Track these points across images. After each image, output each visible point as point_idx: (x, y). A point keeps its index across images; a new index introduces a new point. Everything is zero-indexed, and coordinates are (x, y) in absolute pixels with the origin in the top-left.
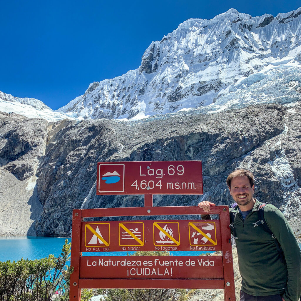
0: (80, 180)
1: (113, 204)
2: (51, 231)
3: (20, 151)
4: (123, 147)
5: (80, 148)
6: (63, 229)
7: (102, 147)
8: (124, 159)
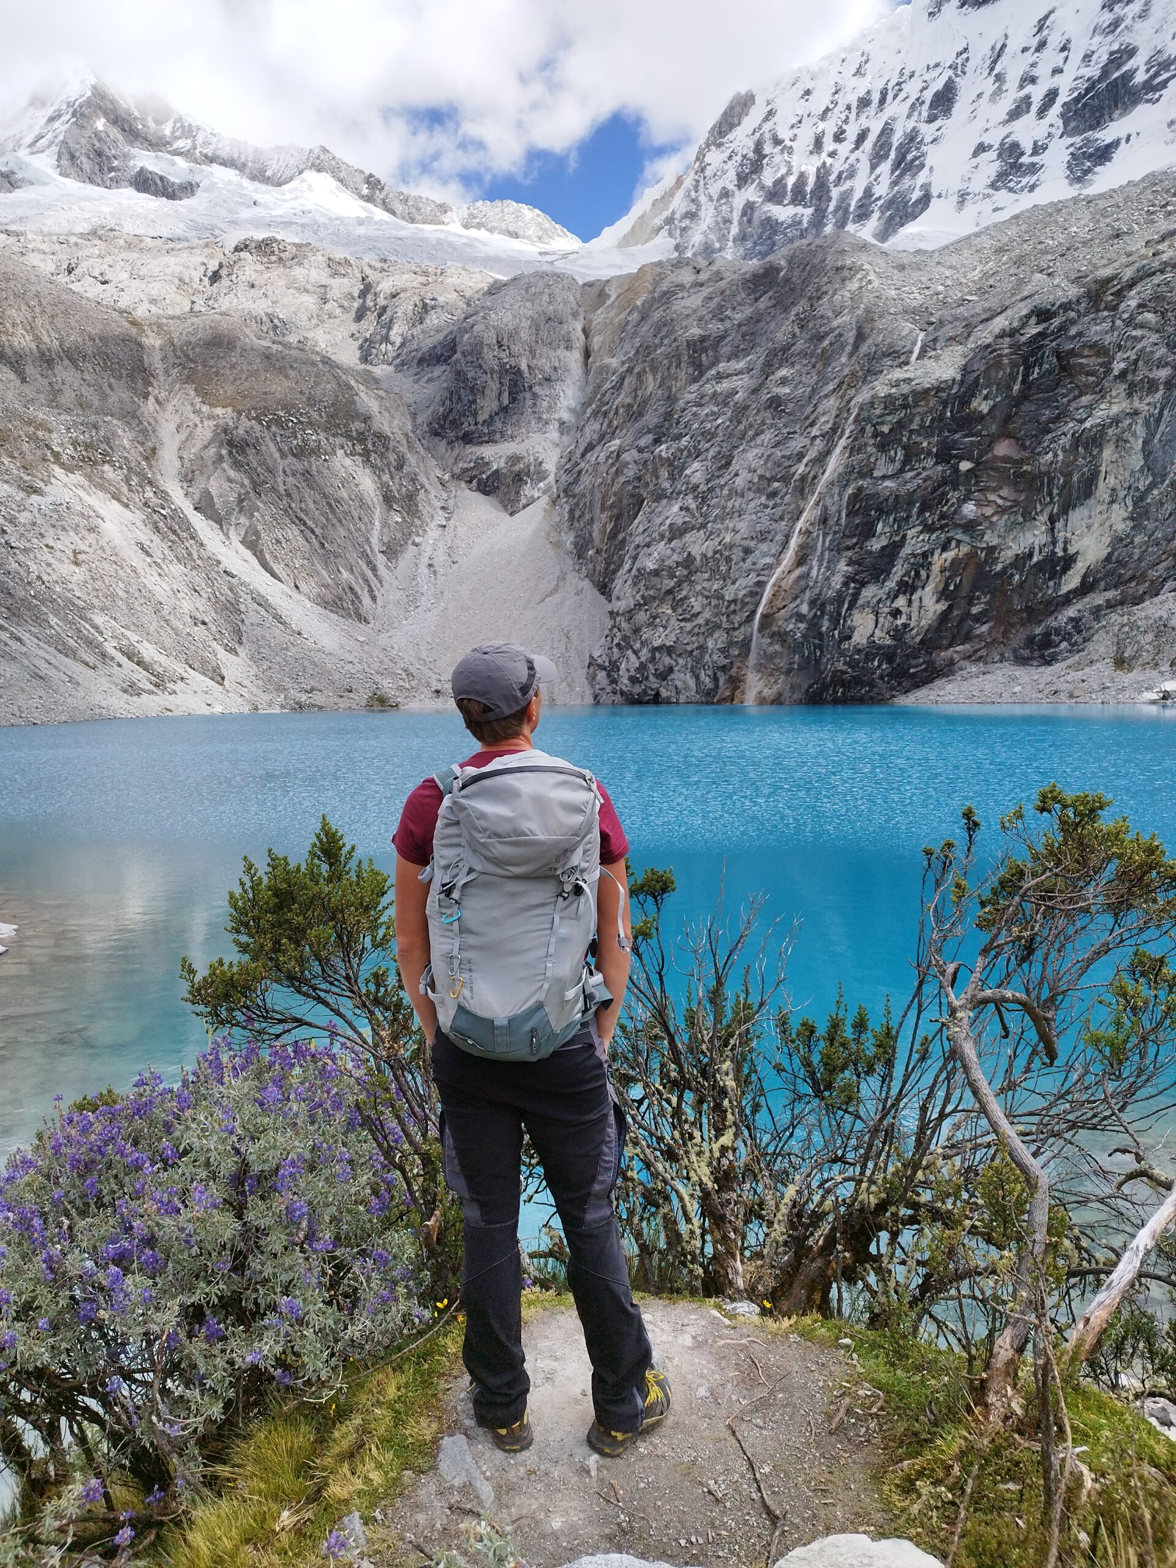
0: (742, 496)
1: (891, 584)
2: (645, 692)
3: (495, 406)
4: (922, 337)
5: (722, 366)
6: (692, 683)
7: (824, 350)
8: (939, 389)
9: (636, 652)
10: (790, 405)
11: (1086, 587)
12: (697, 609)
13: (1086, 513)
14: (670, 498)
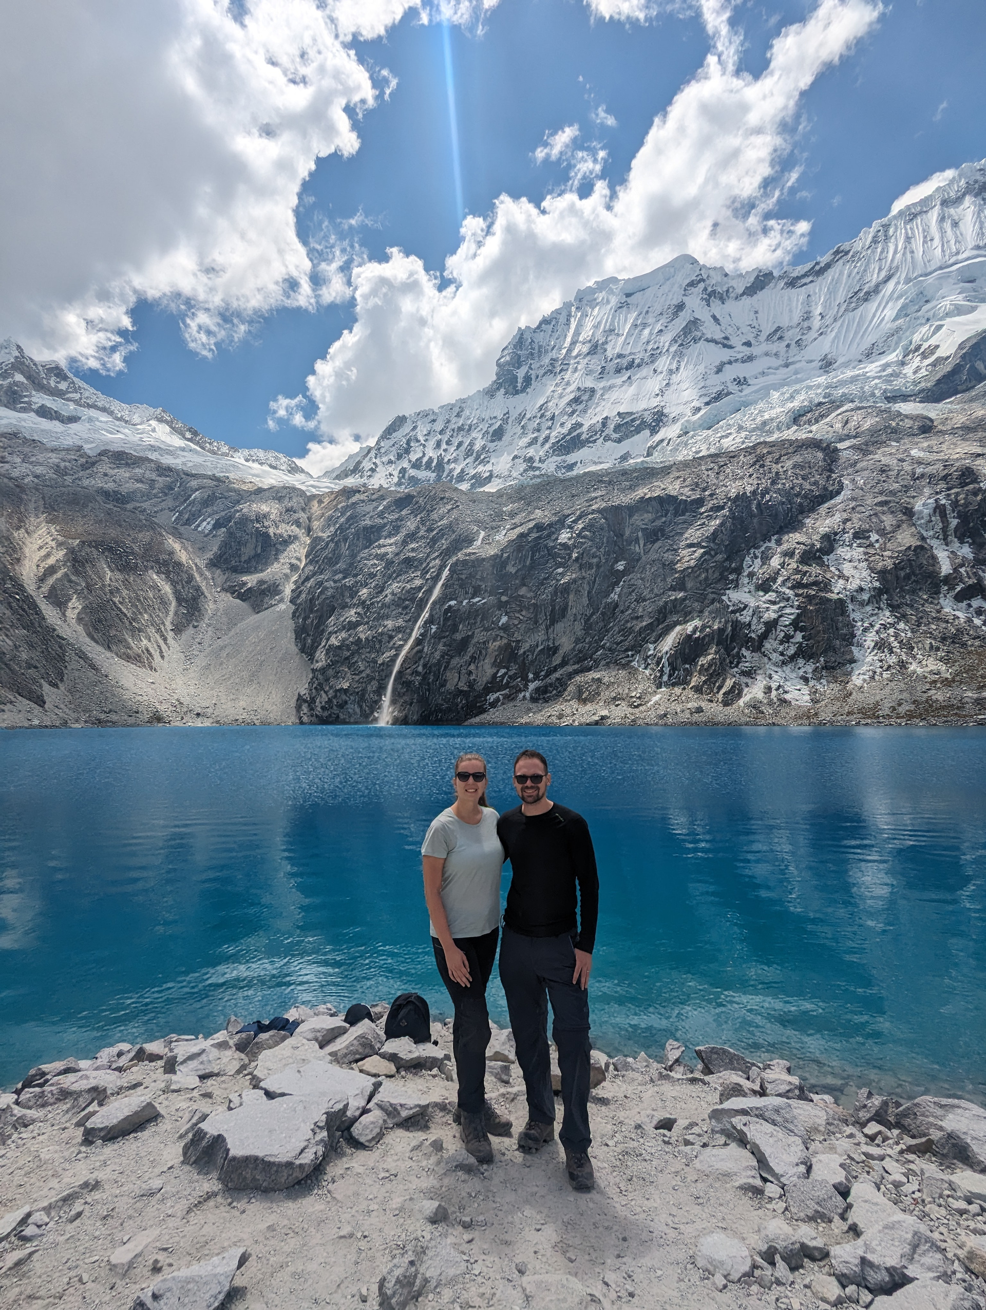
0: (389, 607)
1: (467, 658)
2: (330, 715)
3: (252, 553)
4: (482, 534)
5: (381, 542)
6: (358, 710)
7: (434, 537)
8: (490, 559)
9: (326, 692)
10: (416, 562)
11: (564, 663)
12: (362, 668)
13: (563, 625)
14: (350, 607)
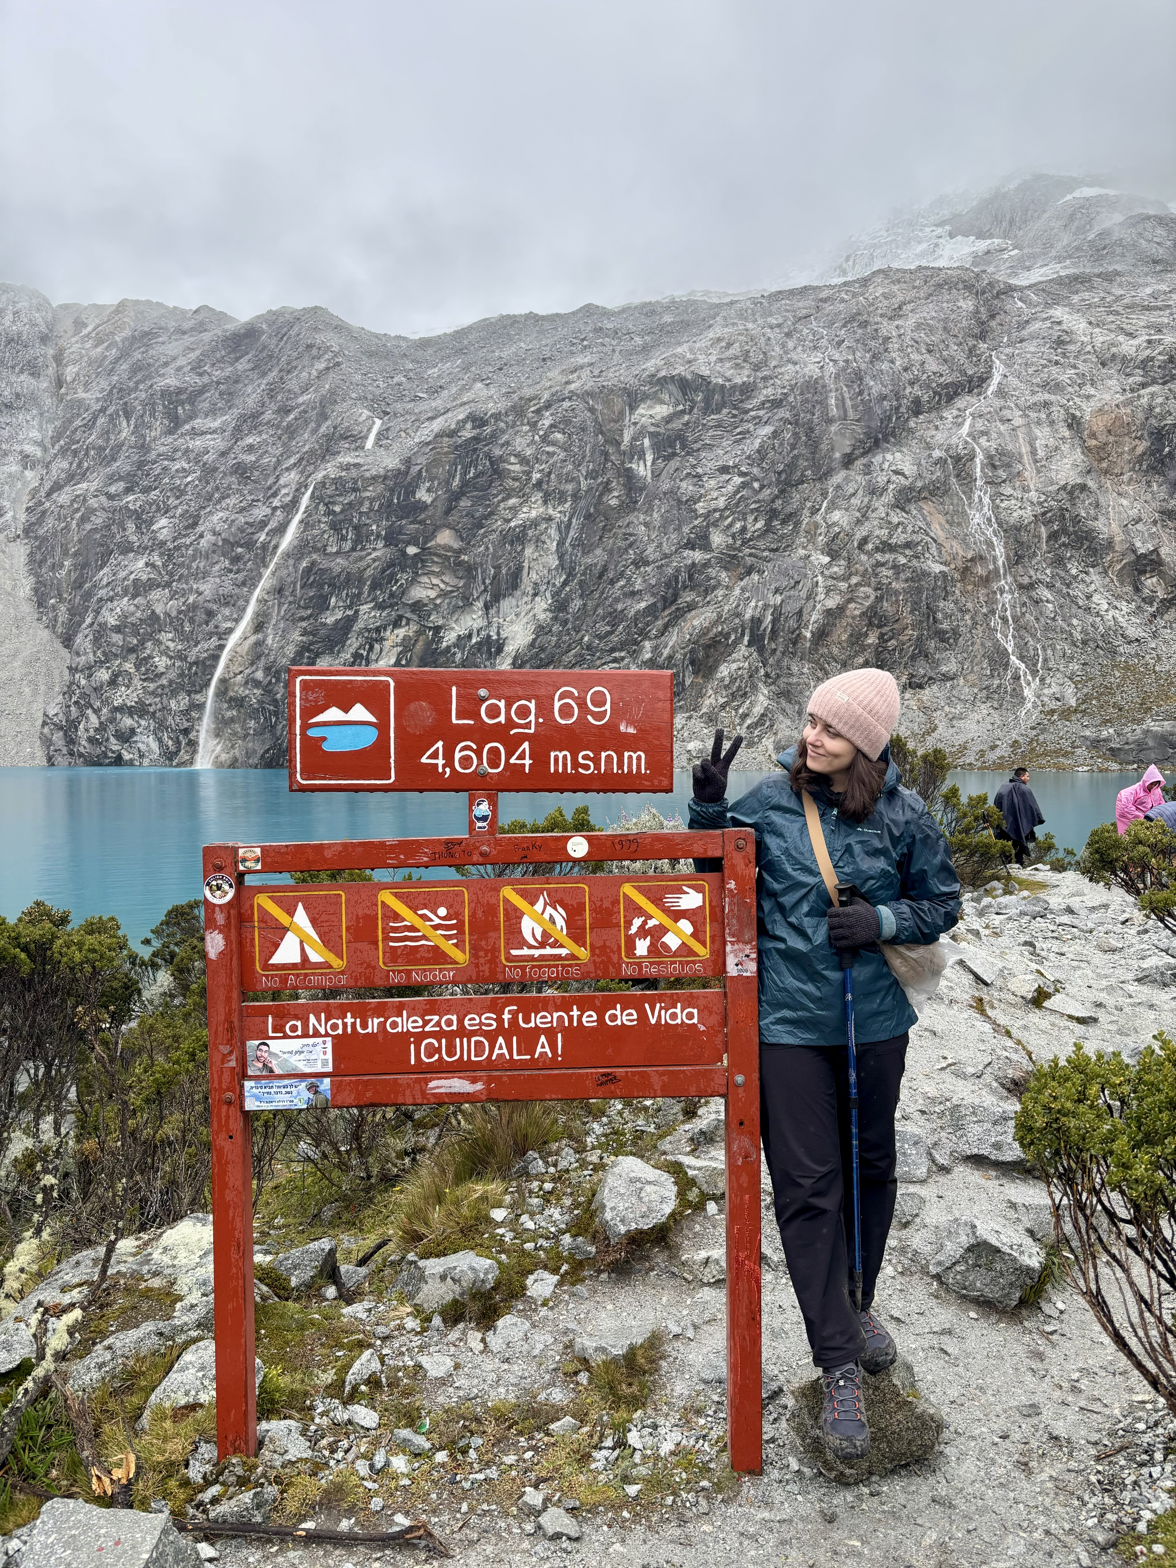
0: (207, 558)
2: (104, 752)
4: (378, 425)
8: (385, 478)
10: (256, 473)
12: (161, 669)
14: (138, 553)
